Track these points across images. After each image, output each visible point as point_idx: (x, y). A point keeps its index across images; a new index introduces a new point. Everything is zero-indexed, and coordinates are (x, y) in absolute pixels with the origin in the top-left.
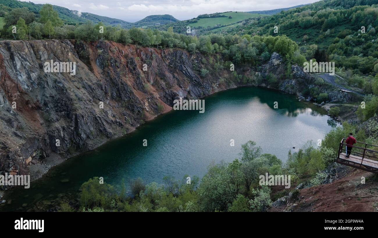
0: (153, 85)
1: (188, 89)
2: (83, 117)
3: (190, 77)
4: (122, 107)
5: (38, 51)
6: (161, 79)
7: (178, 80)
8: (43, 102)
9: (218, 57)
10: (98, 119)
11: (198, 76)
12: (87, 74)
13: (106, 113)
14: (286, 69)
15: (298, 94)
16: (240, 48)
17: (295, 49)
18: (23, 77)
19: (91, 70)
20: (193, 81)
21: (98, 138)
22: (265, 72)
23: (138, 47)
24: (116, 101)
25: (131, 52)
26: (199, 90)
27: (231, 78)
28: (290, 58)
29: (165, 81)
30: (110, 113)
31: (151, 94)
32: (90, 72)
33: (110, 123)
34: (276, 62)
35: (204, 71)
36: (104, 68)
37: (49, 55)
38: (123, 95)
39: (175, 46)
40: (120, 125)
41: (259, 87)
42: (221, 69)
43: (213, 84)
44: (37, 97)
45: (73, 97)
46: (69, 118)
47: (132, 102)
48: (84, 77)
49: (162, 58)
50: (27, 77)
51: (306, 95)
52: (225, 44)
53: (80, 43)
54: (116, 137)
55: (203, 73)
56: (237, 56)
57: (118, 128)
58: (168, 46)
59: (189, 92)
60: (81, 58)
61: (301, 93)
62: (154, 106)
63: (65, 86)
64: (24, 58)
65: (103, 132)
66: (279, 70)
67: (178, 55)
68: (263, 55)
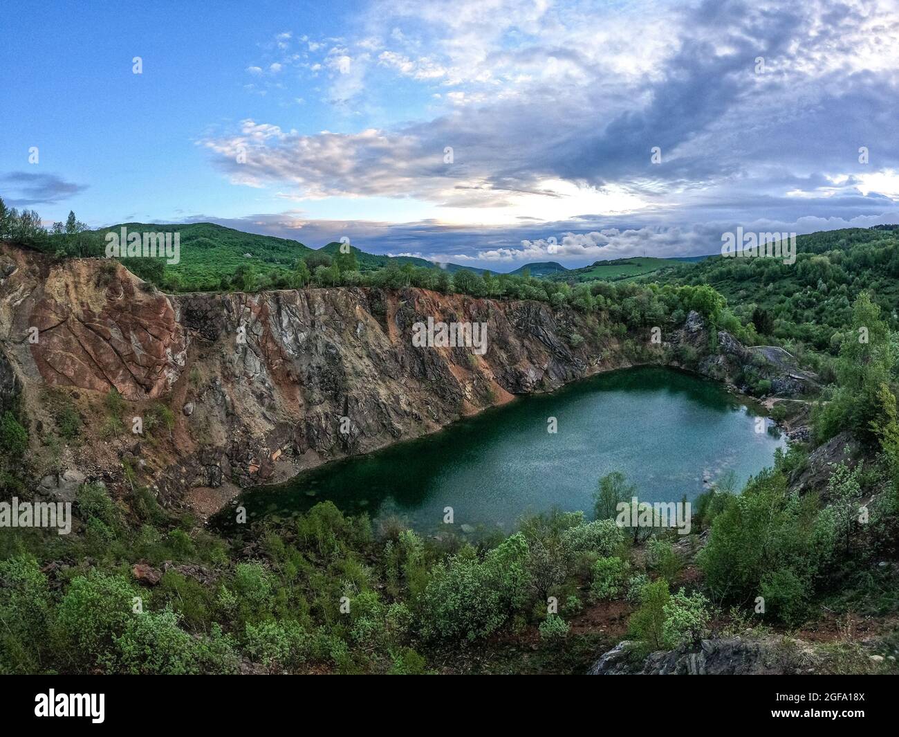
0: (484, 357)
1: (546, 366)
2: (357, 401)
3: (551, 348)
4: (426, 390)
5: (314, 302)
6: (501, 348)
7: (529, 352)
8: (307, 374)
9: (603, 315)
10: (382, 406)
11: (566, 346)
12: (377, 338)
13: (397, 399)
14: (710, 338)
15: (727, 380)
16: (639, 304)
17: (724, 307)
18: (288, 339)
19: (386, 331)
20: (555, 353)
21: (378, 436)
22: (678, 343)
23: (467, 297)
24: (418, 381)
25: (455, 304)
26: (565, 369)
27: (622, 351)
28: (716, 320)
29: (507, 352)
30: (403, 399)
31: (480, 373)
32: (382, 333)
33: (402, 414)
34: (695, 326)
35: (576, 337)
36: (405, 328)
37: (326, 309)
38: (429, 372)
39: (529, 297)
40: (418, 419)
41: (669, 367)
42: (606, 336)
43: (591, 359)
44: (302, 366)
45: (350, 370)
46: (337, 401)
47: (444, 384)
48: (371, 340)
49: (506, 315)
50: (294, 339)
51: (739, 382)
52: (615, 296)
53: (376, 292)
54: (408, 437)
55: (572, 341)
56: (633, 314)
57: (413, 424)
58: (517, 297)
59: (546, 372)
60: (374, 313)
61: (731, 380)
62: (482, 392)
63: (340, 353)
64: (293, 313)
65: (387, 428)
66: (699, 339)
67: (533, 310)
68: (675, 314)
